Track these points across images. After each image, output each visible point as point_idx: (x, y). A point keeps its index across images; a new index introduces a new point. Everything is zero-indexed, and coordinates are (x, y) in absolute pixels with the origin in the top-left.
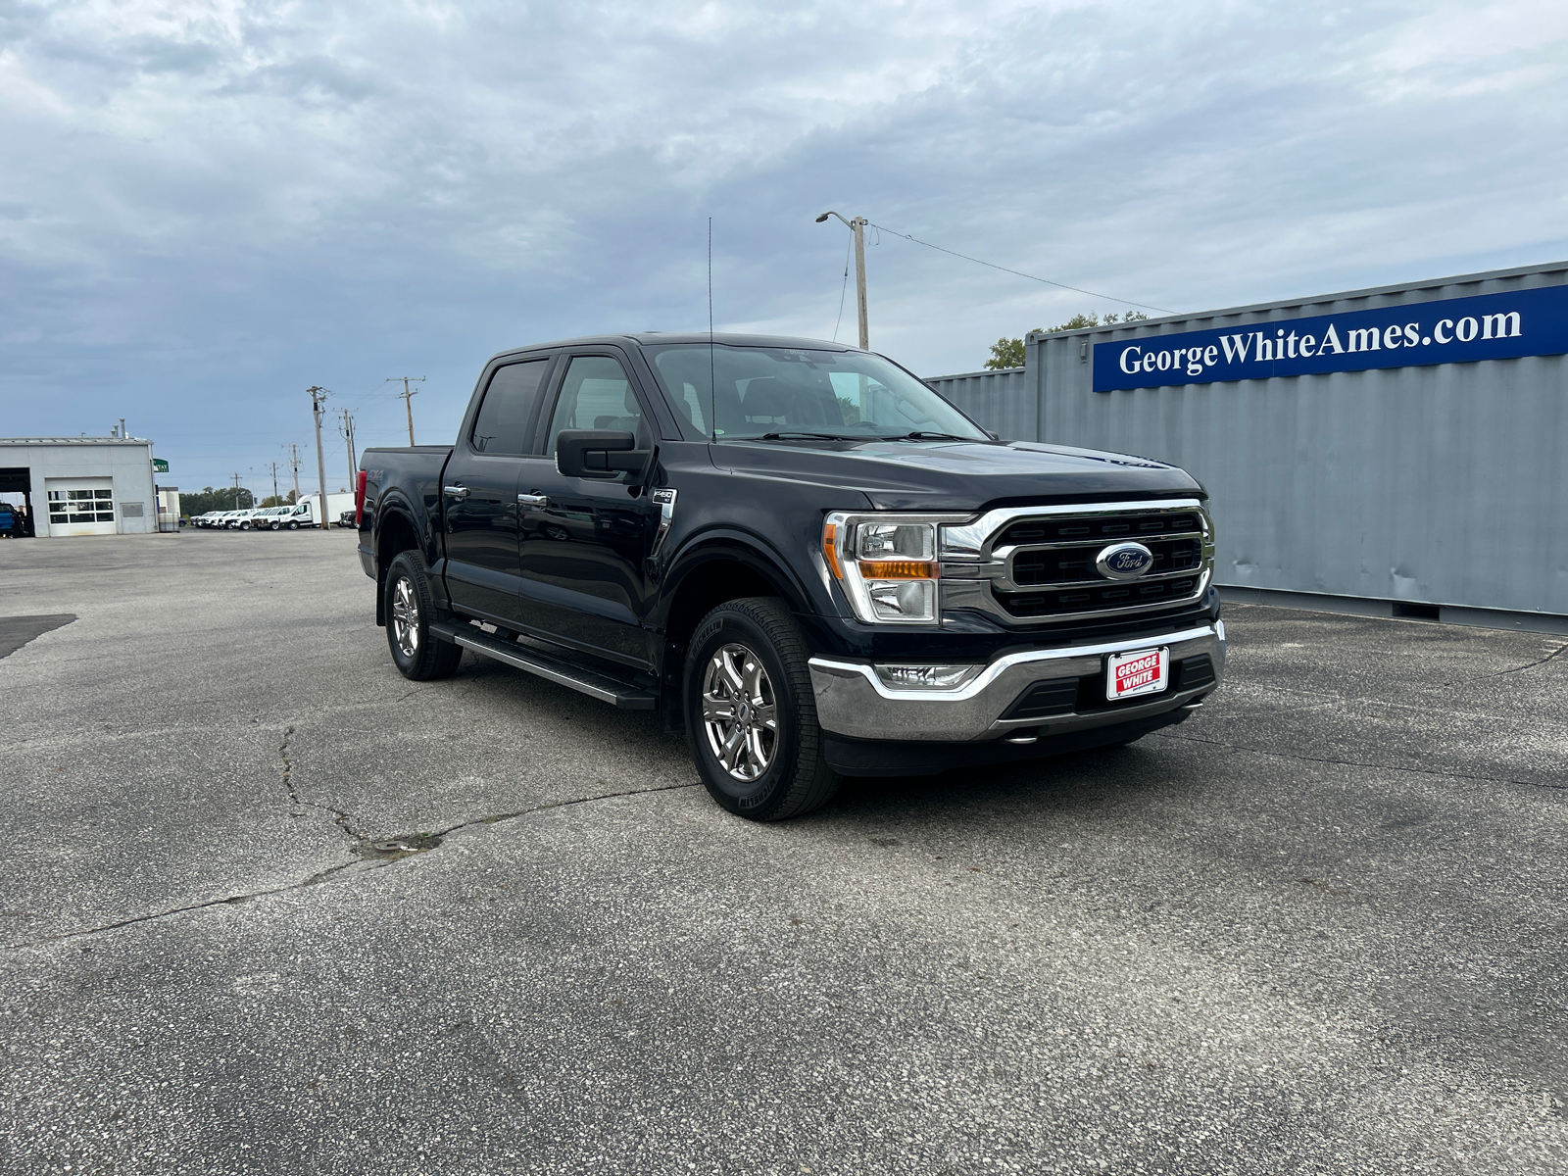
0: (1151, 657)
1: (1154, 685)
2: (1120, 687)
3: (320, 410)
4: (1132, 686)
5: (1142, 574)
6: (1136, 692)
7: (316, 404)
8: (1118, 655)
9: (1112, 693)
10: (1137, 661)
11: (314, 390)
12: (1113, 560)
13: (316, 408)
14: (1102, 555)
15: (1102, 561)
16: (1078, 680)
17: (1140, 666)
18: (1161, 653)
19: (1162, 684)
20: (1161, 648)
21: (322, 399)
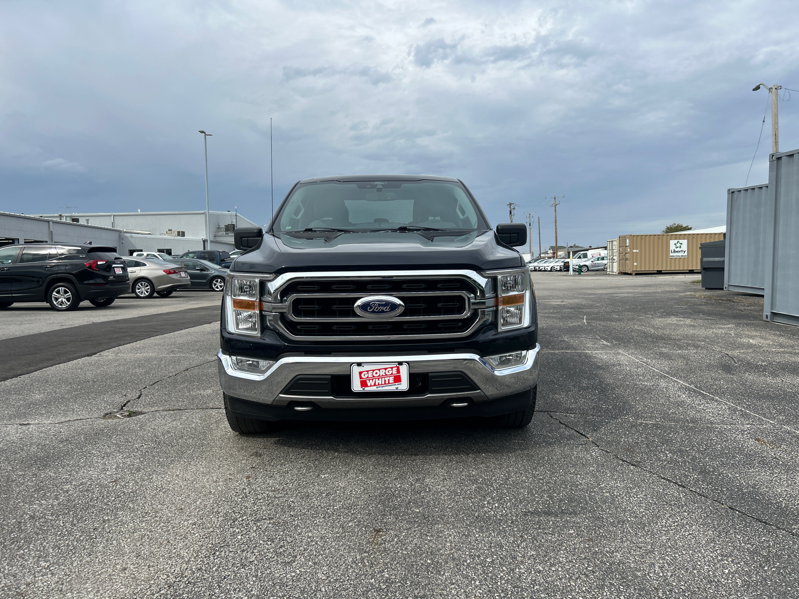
0: (392, 368)
1: (397, 386)
2: (364, 384)
3: (512, 214)
4: (375, 385)
5: (393, 317)
6: (378, 389)
7: (510, 211)
8: (359, 364)
9: (356, 386)
10: (379, 370)
11: (510, 204)
12: (365, 307)
13: (511, 213)
14: (359, 303)
15: (358, 306)
16: (330, 377)
17: (382, 373)
18: (400, 367)
19: (404, 386)
20: (400, 363)
21: (514, 209)
